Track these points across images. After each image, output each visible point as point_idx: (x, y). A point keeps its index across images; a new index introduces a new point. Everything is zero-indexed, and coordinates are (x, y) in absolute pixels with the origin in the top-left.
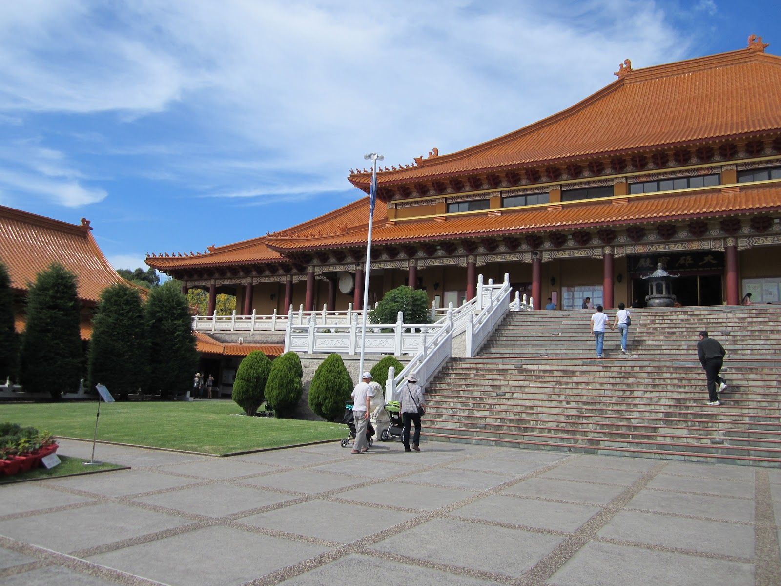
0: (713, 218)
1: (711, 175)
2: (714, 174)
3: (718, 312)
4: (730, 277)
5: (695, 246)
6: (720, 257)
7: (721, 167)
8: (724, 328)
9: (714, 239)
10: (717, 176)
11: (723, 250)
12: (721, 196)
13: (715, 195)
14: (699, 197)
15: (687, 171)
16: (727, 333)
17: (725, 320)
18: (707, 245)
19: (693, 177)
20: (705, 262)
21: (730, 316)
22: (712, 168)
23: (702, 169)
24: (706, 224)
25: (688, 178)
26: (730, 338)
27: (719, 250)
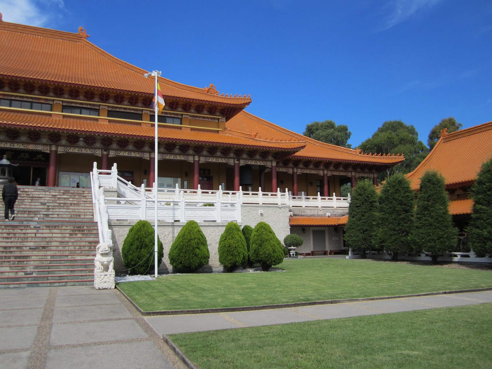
0: (44, 131)
1: (46, 104)
2: (48, 104)
3: (40, 190)
4: (52, 170)
5: (31, 147)
6: (47, 156)
7: (53, 100)
8: (43, 201)
9: (44, 144)
10: (50, 106)
11: (49, 152)
12: (51, 118)
13: (48, 117)
14: (37, 116)
15: (31, 98)
16: (44, 204)
17: (44, 196)
18: (39, 148)
19: (35, 103)
20: (37, 158)
21: (47, 193)
22: (47, 100)
23: (41, 99)
24: (40, 134)
25: (32, 102)
26: (46, 207)
27: (46, 151)
